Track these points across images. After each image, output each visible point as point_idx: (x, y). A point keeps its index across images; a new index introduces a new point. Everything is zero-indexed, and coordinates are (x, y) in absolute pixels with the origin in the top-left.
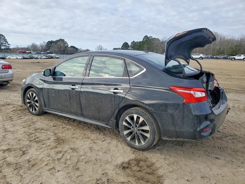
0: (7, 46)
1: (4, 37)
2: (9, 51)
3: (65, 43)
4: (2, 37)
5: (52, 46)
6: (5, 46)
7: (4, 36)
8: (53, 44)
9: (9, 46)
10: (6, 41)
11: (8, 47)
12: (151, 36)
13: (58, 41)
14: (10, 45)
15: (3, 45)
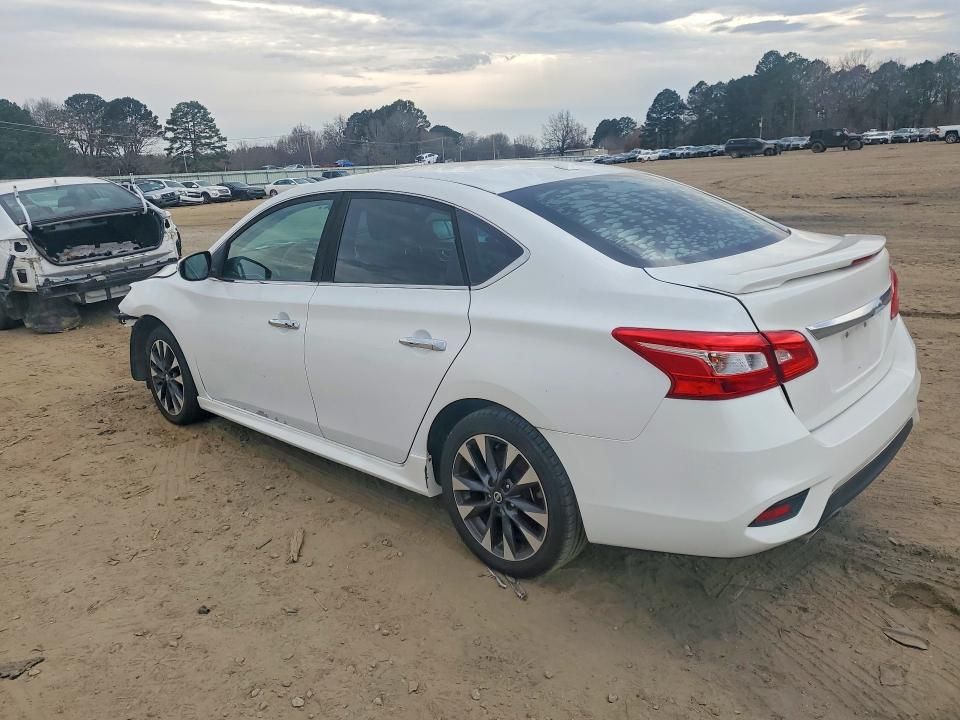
0: (217, 145)
1: (206, 113)
2: (221, 163)
3: (418, 117)
4: (200, 112)
5: (370, 133)
6: (209, 144)
7: (202, 108)
8: (372, 122)
9: (224, 143)
10: (210, 128)
11: (219, 147)
12: (791, 53)
13: (388, 111)
14: (225, 139)
15: (201, 144)
